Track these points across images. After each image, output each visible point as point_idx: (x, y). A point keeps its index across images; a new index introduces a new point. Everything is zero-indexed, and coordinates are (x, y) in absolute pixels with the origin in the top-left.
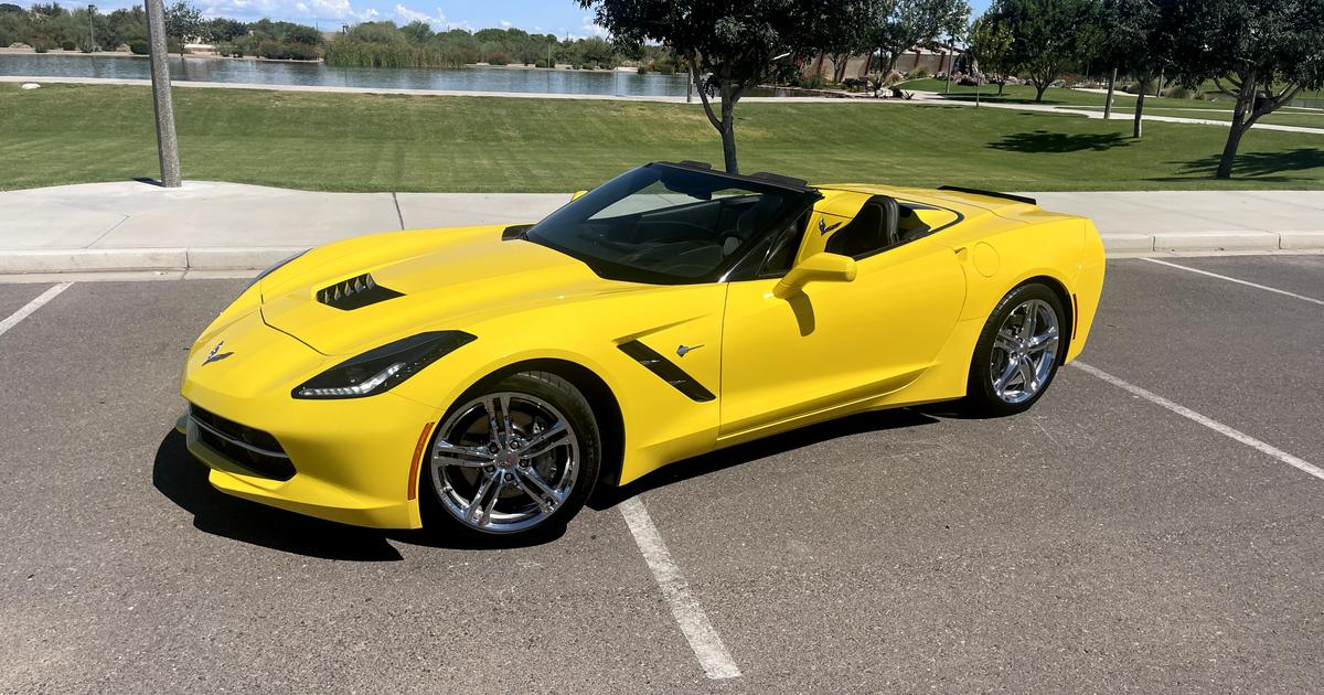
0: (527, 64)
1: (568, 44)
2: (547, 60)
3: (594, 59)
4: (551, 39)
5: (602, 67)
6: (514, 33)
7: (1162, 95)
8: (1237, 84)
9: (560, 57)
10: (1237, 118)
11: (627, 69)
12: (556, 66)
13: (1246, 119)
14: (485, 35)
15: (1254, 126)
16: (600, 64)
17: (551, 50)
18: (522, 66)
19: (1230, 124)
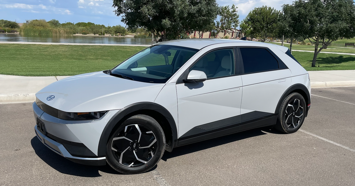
0: (95, 34)
1: (109, 28)
2: (102, 33)
3: (119, 32)
4: (103, 26)
5: (121, 35)
6: (89, 24)
7: (298, 44)
8: (315, 40)
9: (107, 32)
10: (316, 50)
11: (130, 36)
12: (105, 35)
13: (318, 50)
14: (79, 24)
15: (320, 52)
16: (121, 34)
17: (103, 30)
18: (93, 35)
19: (314, 52)
